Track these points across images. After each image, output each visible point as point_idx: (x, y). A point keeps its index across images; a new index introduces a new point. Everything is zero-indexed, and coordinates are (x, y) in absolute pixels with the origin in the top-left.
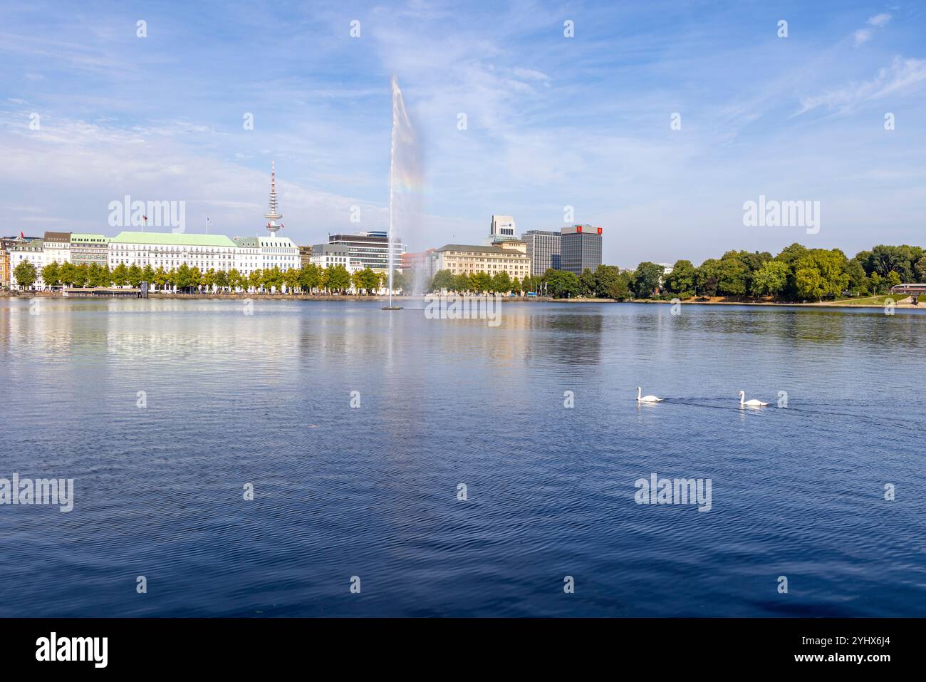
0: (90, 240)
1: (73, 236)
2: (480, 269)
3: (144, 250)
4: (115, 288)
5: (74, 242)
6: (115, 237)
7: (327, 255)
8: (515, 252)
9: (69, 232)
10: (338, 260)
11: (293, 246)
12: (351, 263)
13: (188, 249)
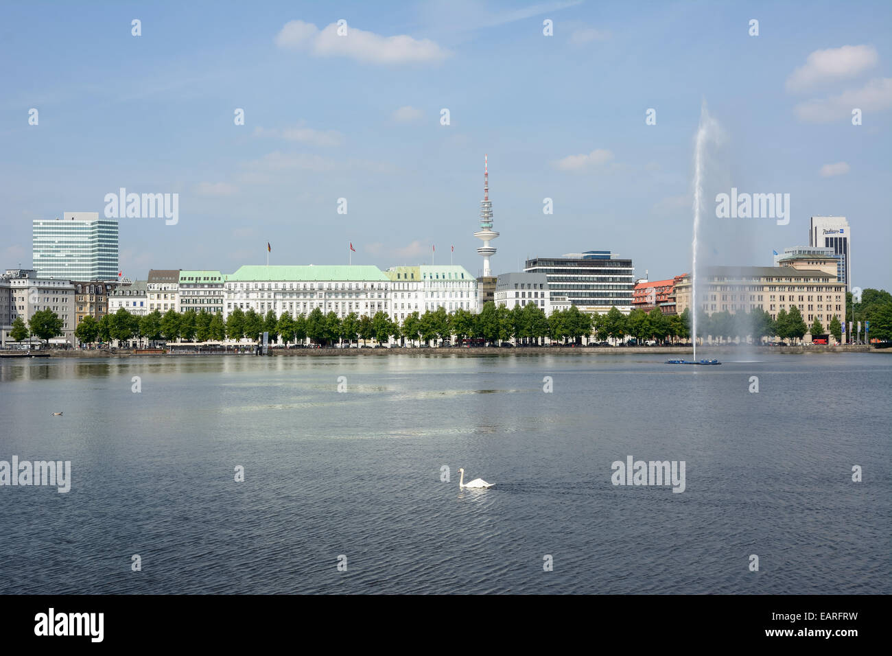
0: (202, 279)
1: (182, 274)
2: (757, 303)
3: (269, 289)
4: (229, 342)
5: (183, 282)
6: (232, 273)
7: (516, 288)
8: (818, 275)
9: (178, 269)
10: (533, 295)
11: (467, 276)
12: (551, 299)
13: (326, 285)
